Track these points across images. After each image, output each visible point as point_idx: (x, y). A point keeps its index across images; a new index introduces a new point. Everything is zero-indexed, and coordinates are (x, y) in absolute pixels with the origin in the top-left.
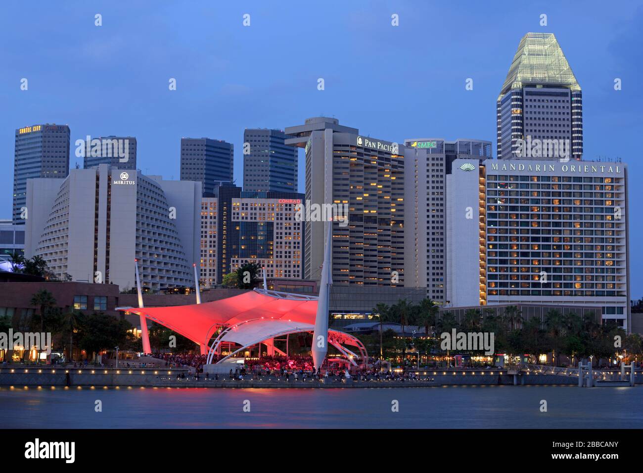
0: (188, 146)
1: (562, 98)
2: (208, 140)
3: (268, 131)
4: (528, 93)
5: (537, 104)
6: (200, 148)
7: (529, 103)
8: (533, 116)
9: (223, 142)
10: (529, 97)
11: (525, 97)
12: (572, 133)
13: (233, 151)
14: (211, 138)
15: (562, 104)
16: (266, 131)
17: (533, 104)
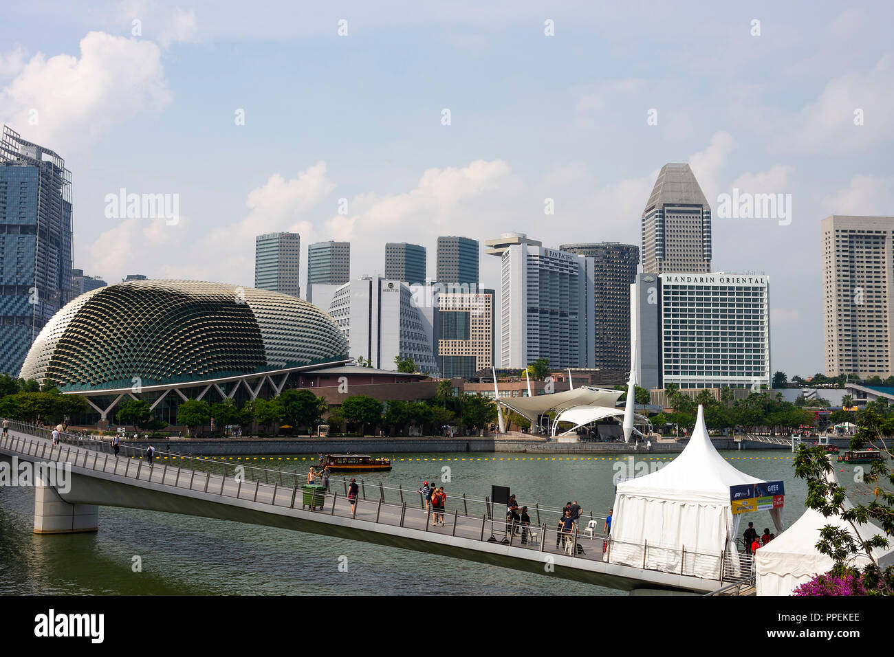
0: (391, 249)
1: (695, 215)
2: (406, 244)
3: (457, 238)
4: (668, 211)
5: (676, 219)
6: (401, 251)
7: (669, 219)
8: (673, 229)
9: (418, 246)
10: (669, 215)
11: (666, 214)
12: (703, 242)
13: (425, 253)
14: (409, 243)
15: (695, 220)
16: (455, 238)
17: (673, 219)
